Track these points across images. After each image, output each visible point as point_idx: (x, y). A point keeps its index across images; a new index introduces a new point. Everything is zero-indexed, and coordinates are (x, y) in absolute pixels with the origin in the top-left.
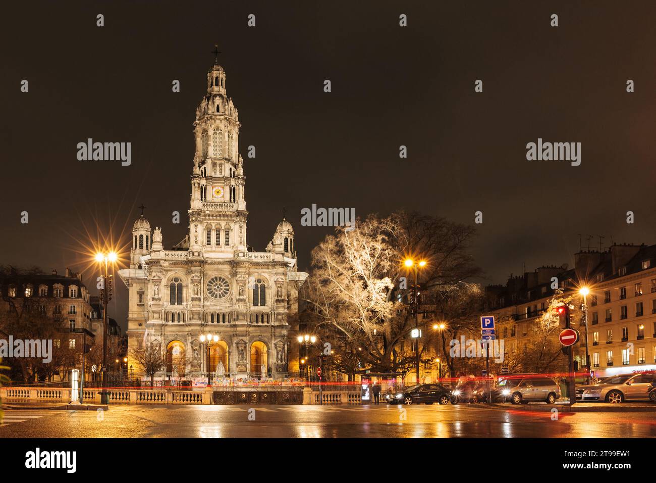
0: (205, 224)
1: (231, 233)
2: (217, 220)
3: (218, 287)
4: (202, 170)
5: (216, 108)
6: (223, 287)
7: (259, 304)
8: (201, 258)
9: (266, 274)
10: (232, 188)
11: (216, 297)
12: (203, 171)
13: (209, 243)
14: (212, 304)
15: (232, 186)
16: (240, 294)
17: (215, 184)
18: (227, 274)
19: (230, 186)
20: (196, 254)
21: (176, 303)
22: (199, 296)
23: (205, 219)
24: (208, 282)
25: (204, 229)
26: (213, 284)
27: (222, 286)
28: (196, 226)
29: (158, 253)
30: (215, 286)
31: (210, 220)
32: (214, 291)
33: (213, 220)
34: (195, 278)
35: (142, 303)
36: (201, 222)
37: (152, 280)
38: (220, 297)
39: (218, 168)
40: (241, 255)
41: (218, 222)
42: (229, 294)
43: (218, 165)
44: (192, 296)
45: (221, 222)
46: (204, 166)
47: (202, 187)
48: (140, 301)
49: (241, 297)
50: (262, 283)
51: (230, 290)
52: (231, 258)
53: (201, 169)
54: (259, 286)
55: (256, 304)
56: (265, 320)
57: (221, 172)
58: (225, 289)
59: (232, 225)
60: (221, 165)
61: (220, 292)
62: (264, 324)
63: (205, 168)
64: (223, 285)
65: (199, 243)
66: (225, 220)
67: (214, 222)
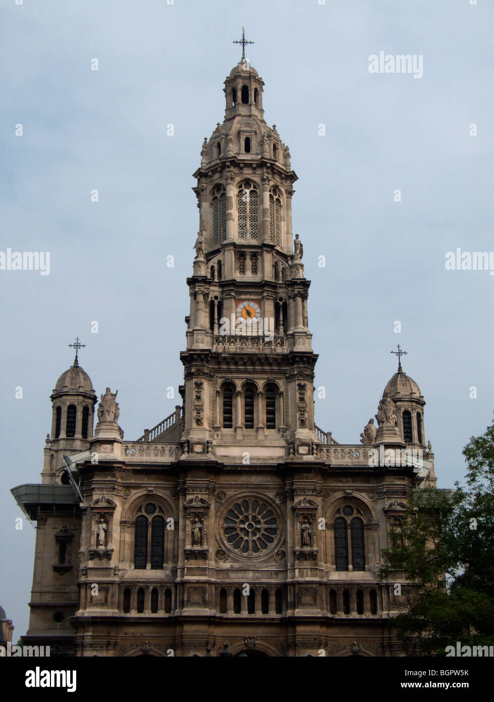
0: (220, 381)
1: (280, 403)
2: (246, 372)
3: (250, 525)
4: (212, 267)
5: (243, 143)
6: (263, 526)
7: (350, 567)
8: (210, 457)
9: (363, 494)
10: (281, 303)
11: (245, 549)
12: (216, 268)
13: (228, 422)
14: (236, 565)
15: (281, 299)
16: (303, 544)
17: (243, 297)
18: (271, 495)
19: (275, 300)
20: (198, 448)
21: (149, 566)
22: (205, 547)
23: (219, 371)
24: (225, 512)
25: (218, 392)
26: (238, 518)
27: (259, 522)
28: (199, 386)
29: (109, 446)
30: (243, 522)
31: (229, 371)
32: (242, 535)
33: (239, 371)
34: (194, 504)
35: (66, 564)
36: (210, 377)
37: (92, 508)
38: (256, 550)
39: (249, 263)
40: (303, 450)
41: (248, 376)
42: (275, 542)
43: (248, 257)
44: (188, 547)
45: (255, 376)
46: (219, 257)
47: (212, 303)
48: (62, 558)
49: (307, 549)
50: (354, 516)
51: (278, 532)
52: (279, 458)
53: (211, 264)
54: (349, 522)
55: (341, 566)
56: (367, 605)
57: (255, 271)
58: (266, 530)
59: (281, 383)
60: (254, 256)
61: (254, 538)
62: (364, 617)
63: (219, 262)
64: (262, 521)
65: (206, 425)
66: (264, 372)
67: (240, 375)
